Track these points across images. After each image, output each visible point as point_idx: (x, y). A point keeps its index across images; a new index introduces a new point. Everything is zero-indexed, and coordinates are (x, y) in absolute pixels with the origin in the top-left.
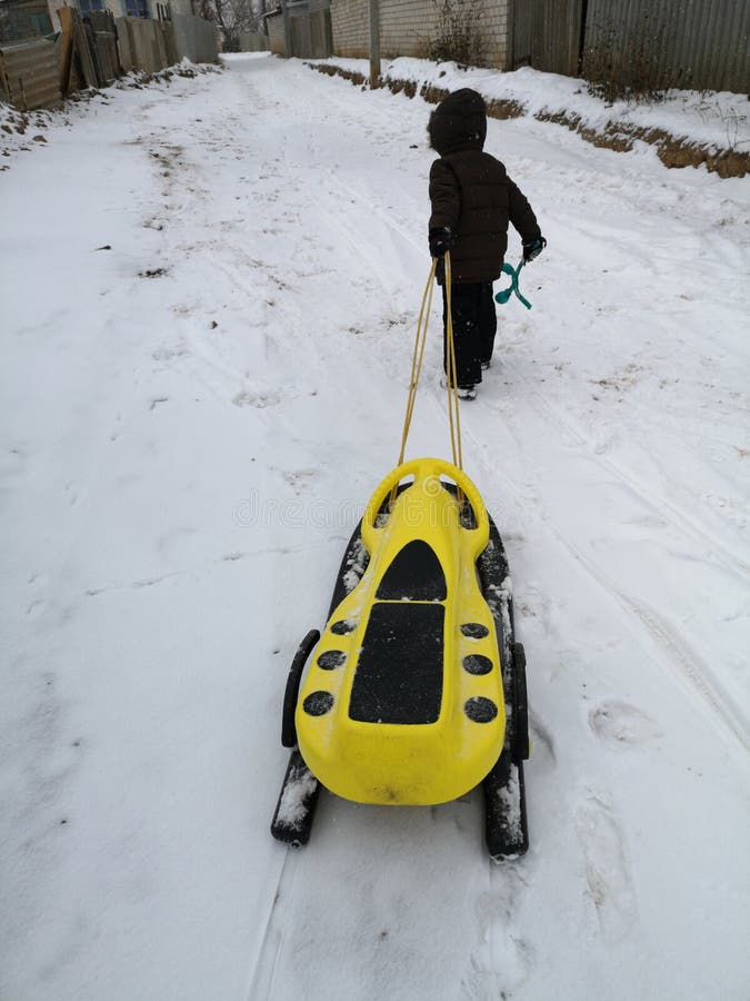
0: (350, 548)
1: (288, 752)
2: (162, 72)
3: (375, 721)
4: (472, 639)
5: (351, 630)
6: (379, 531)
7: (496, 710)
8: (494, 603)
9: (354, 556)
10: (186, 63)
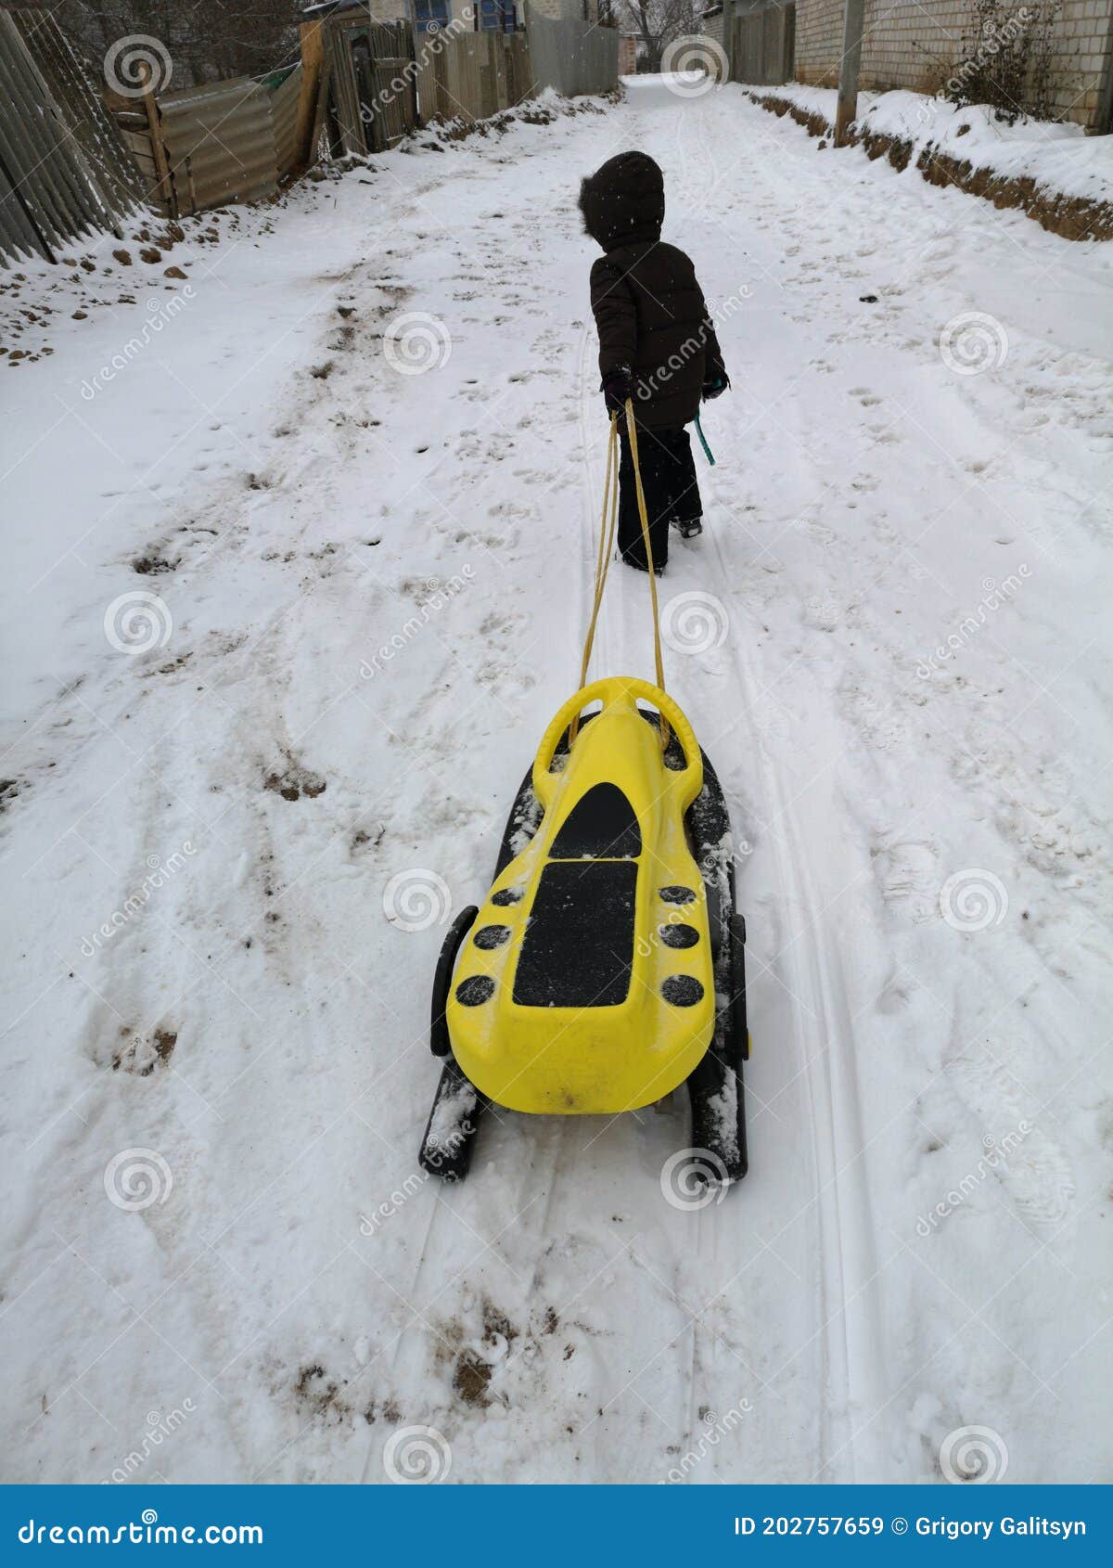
0: (519, 801)
1: (440, 1062)
3: (545, 1004)
4: (673, 905)
5: (516, 900)
6: (556, 776)
7: (702, 991)
8: (709, 866)
9: (523, 812)
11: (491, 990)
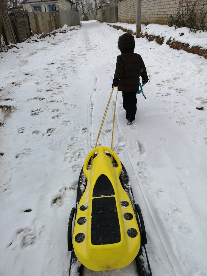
0: (80, 177)
1: (70, 252)
2: (53, 32)
3: (100, 244)
4: (125, 207)
5: (86, 208)
6: (89, 171)
7: (137, 232)
8: (127, 190)
9: (82, 180)
10: (65, 27)
11: (84, 238)
